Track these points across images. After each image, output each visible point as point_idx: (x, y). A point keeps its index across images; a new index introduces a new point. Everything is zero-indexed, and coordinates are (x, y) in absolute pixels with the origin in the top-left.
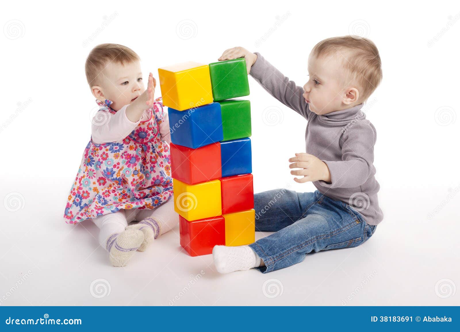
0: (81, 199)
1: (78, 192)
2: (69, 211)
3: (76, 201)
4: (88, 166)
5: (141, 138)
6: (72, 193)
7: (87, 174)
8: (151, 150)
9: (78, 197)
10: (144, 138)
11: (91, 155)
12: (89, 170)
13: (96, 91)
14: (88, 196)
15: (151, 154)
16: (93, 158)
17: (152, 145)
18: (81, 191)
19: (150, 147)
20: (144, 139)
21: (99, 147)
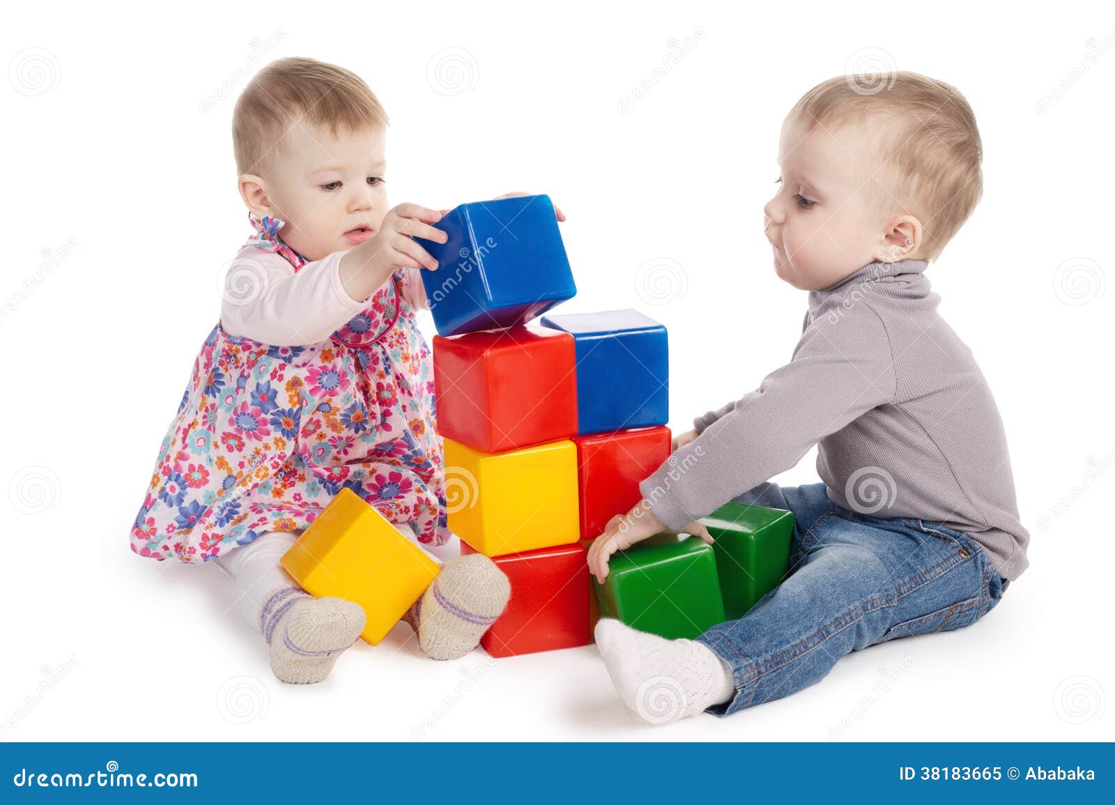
0: (184, 488)
1: (177, 467)
2: (147, 517)
3: (168, 490)
4: (207, 396)
5: (353, 332)
6: (162, 470)
7: (205, 417)
8: (381, 367)
9: (176, 481)
10: (362, 333)
11: (217, 365)
12: (209, 408)
13: (251, 190)
14: (204, 482)
15: (381, 376)
16: (221, 375)
17: (384, 353)
18: (185, 465)
19: (378, 359)
20: (363, 335)
21: (240, 344)
